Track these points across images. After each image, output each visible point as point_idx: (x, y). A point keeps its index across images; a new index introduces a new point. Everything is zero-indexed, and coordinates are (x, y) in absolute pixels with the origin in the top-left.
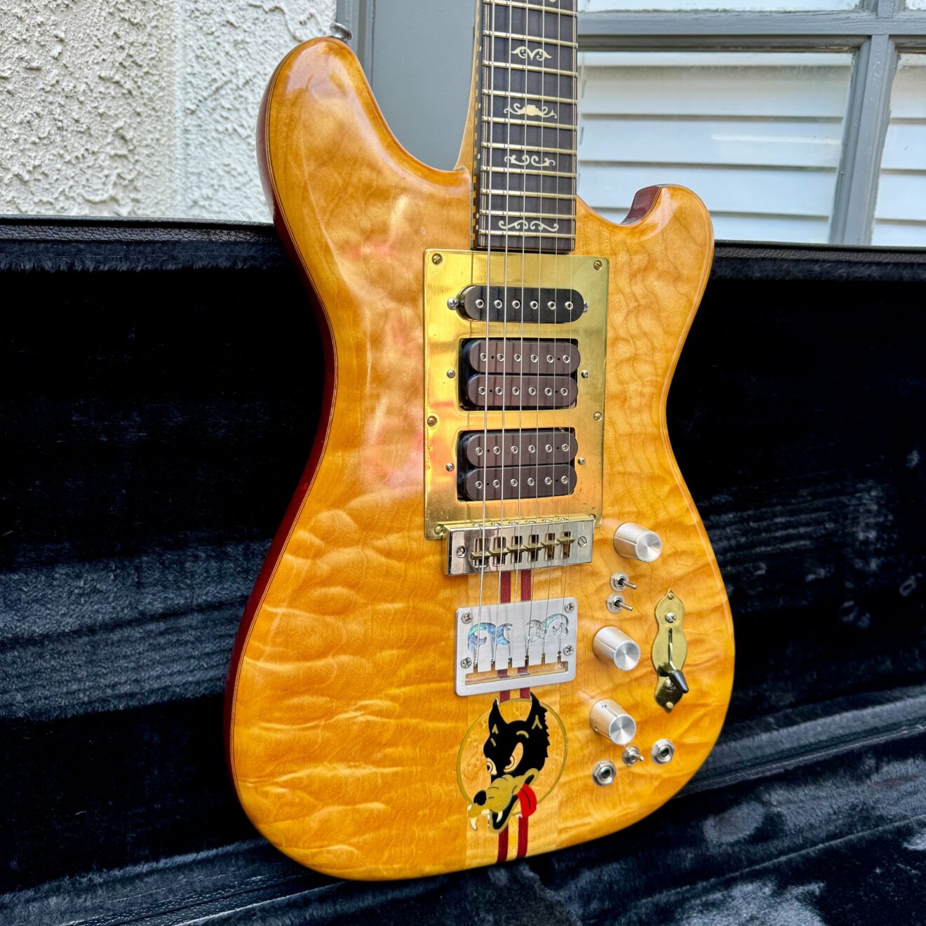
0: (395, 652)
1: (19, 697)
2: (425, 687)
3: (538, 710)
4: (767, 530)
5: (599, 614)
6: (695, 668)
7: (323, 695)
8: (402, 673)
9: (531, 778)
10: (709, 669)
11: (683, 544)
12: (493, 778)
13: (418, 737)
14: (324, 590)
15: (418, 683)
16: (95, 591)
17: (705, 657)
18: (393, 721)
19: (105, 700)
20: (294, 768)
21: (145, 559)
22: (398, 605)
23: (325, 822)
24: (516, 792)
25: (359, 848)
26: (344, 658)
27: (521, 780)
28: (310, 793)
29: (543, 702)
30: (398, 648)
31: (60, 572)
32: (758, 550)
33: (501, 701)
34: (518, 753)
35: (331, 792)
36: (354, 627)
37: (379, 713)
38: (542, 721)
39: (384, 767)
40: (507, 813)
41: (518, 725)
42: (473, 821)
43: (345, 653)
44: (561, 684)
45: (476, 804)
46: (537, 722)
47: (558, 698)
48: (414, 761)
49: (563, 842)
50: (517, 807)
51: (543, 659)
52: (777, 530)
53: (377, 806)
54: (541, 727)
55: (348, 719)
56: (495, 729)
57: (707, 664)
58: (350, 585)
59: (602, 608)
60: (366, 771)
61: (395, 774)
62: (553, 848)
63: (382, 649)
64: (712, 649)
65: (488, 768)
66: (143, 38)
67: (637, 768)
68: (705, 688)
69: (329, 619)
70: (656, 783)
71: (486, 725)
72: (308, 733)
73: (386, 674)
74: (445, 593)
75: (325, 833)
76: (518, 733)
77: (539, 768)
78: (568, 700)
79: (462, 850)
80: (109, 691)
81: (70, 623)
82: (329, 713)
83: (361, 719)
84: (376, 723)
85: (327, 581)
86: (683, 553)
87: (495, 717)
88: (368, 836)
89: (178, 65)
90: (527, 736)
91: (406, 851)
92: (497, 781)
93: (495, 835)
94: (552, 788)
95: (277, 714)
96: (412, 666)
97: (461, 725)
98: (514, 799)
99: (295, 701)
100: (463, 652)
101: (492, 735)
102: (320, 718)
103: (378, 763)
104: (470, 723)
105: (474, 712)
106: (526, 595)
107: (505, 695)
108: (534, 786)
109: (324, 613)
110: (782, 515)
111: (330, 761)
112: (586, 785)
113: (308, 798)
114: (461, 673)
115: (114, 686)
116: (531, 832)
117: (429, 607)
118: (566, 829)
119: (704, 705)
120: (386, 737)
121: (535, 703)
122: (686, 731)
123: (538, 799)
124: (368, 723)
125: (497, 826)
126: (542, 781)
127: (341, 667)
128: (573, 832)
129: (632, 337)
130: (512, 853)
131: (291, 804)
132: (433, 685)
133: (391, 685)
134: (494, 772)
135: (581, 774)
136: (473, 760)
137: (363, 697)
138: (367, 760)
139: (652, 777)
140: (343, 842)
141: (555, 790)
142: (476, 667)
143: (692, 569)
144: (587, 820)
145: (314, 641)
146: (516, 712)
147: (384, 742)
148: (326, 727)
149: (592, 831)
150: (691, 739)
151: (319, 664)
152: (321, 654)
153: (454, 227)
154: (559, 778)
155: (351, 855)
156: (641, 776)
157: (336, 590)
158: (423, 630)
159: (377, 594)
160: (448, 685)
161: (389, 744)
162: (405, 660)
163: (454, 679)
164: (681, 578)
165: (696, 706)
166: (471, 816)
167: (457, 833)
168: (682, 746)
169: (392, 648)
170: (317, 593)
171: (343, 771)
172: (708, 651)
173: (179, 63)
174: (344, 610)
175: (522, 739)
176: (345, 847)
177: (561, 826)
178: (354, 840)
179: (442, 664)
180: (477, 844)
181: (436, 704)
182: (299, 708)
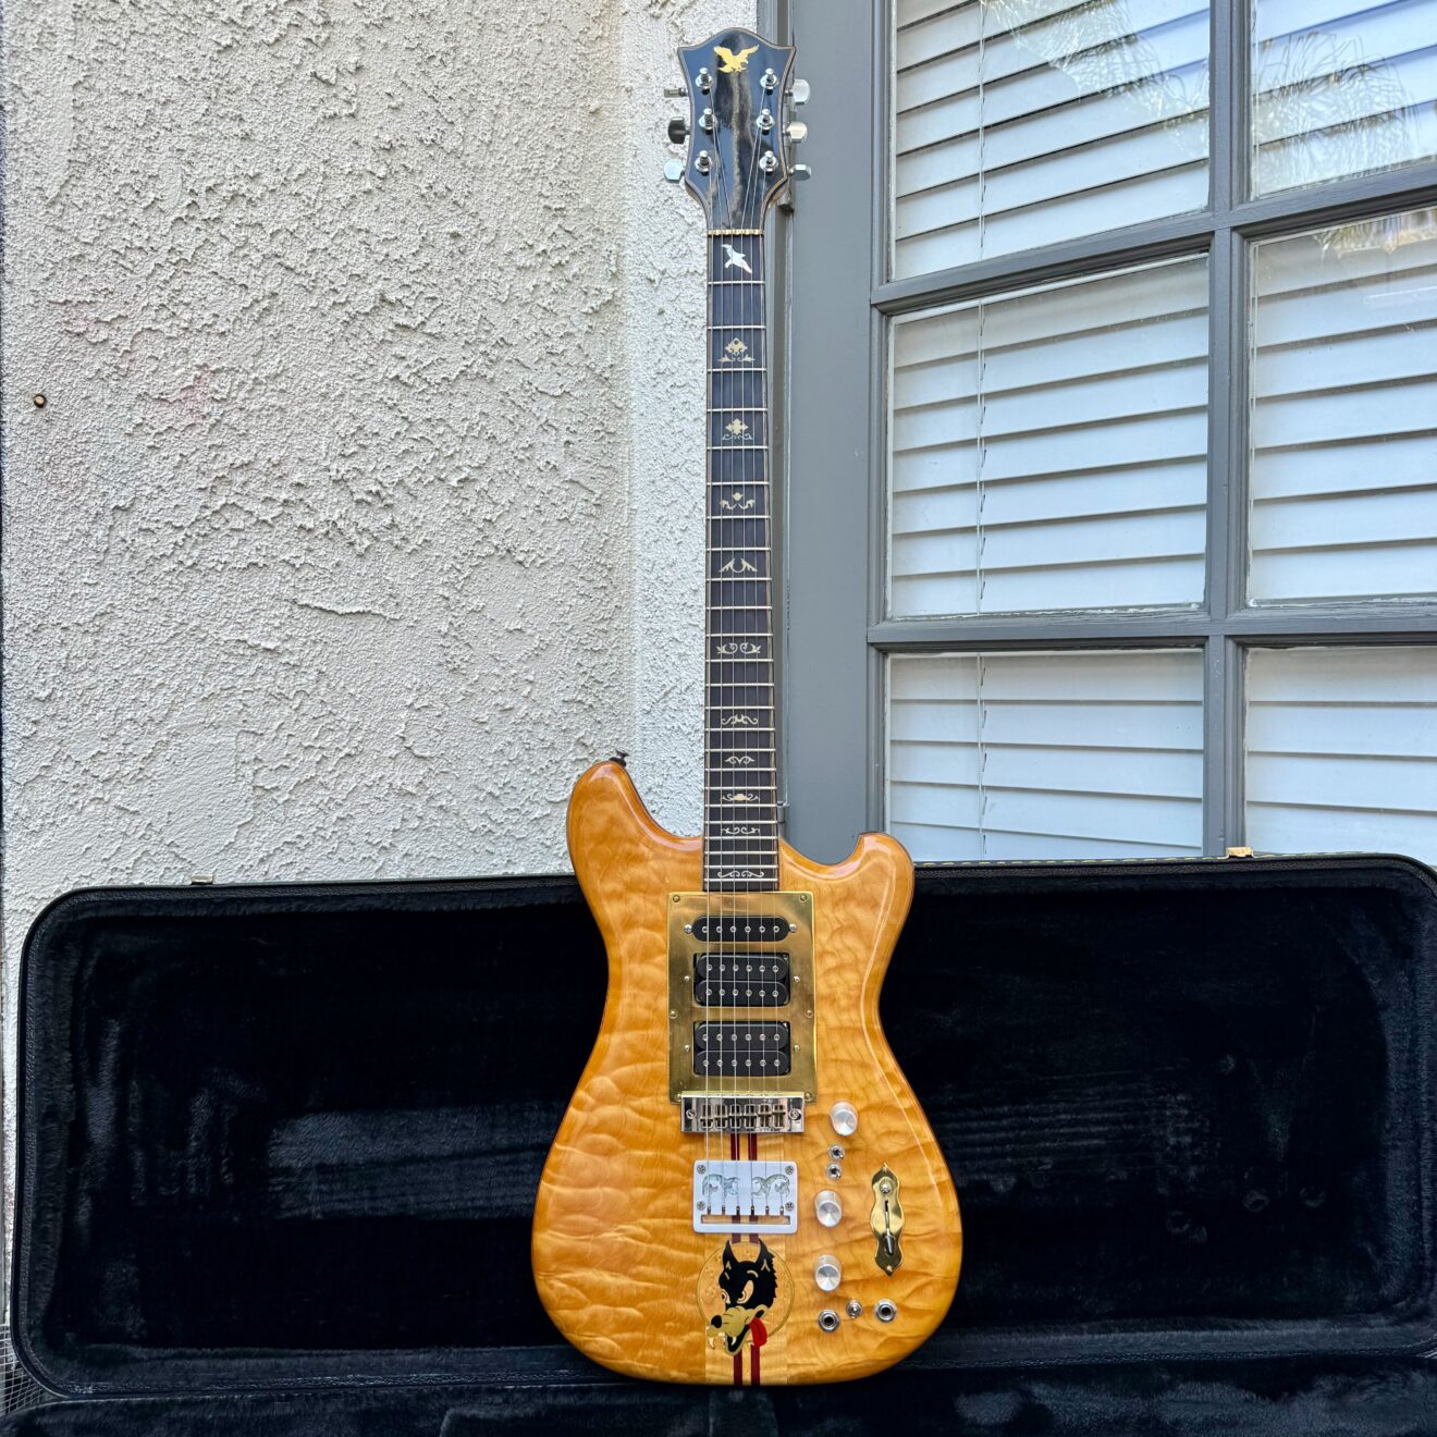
0: (646, 1189)
1: (412, 1199)
2: (669, 1221)
3: (766, 1255)
4: (1050, 1125)
5: (819, 1179)
6: (915, 1239)
7: (593, 1216)
8: (652, 1208)
9: (760, 1313)
10: (926, 1241)
12: (728, 1306)
13: (664, 1261)
14: (595, 1136)
15: (665, 1217)
16: (464, 1127)
17: (924, 1229)
18: (644, 1245)
19: (466, 1210)
20: (571, 1269)
21: (498, 1107)
22: (649, 1153)
23: (594, 1316)
24: (748, 1322)
25: (620, 1343)
26: (608, 1190)
27: (752, 1313)
28: (583, 1291)
29: (771, 1248)
30: (649, 1187)
31: (443, 1111)
32: (1042, 1145)
33: (733, 1242)
34: (749, 1288)
35: (599, 1294)
36: (616, 1166)
37: (634, 1237)
38: (770, 1264)
39: (638, 1280)
40: (740, 1338)
41: (748, 1265)
42: (711, 1340)
43: (609, 1186)
44: (786, 1235)
45: (713, 1326)
46: (765, 1265)
47: (784, 1247)
48: (661, 1281)
49: (792, 1377)
50: (749, 1336)
51: (767, 1211)
52: (1062, 1126)
53: (633, 1312)
54: (769, 1270)
55: (610, 1238)
56: (728, 1265)
57: (927, 1236)
58: (614, 1134)
59: (821, 1175)
60: (624, 1281)
61: (647, 1288)
62: (784, 1380)
63: (636, 1186)
64: (932, 1223)
65: (723, 1297)
66: (604, 659)
67: (860, 1322)
68: (926, 1259)
69: (598, 1159)
70: (881, 1340)
71: (720, 1260)
72: (583, 1244)
73: (640, 1207)
74: (686, 1148)
75: (594, 1325)
76: (749, 1272)
77: (769, 1304)
78: (794, 1251)
79: (702, 1364)
80: (469, 1204)
81: (447, 1149)
82: (597, 1231)
83: (620, 1239)
84: (632, 1244)
85: (597, 1129)
86: (896, 1132)
87: (728, 1256)
88: (626, 1336)
90: (757, 1275)
91: (656, 1354)
92: (731, 1310)
93: (730, 1357)
94: (781, 1326)
95: (561, 1226)
96: (660, 1203)
97: (700, 1258)
98: (746, 1328)
99: (573, 1217)
100: (698, 1197)
101: (726, 1270)
102: (590, 1233)
103: (637, 1277)
104: (707, 1257)
105: (710, 1248)
106: (753, 1155)
107: (736, 1237)
108: (764, 1320)
109: (594, 1153)
111: (597, 1269)
112: (812, 1329)
113: (582, 1296)
114: (697, 1214)
115: (473, 1199)
116: (763, 1361)
117: (673, 1157)
118: (795, 1365)
119: (926, 1274)
120: (640, 1256)
121: (763, 1248)
122: (909, 1296)
123: (768, 1332)
124: (626, 1243)
125: (732, 1348)
126: (771, 1316)
127: (606, 1196)
128: (802, 1369)
129: (838, 951)
130: (747, 1376)
131: (569, 1297)
132: (677, 1221)
133: (644, 1216)
134: (728, 1302)
135: (807, 1318)
136: (710, 1288)
137: (621, 1223)
138: (625, 1273)
139: (876, 1334)
140: (607, 1336)
141: (784, 1328)
142: (709, 1211)
143: (906, 1148)
144: (814, 1360)
145: (587, 1174)
146: (746, 1253)
147: (638, 1260)
148: (594, 1241)
149: (820, 1372)
150: (914, 1303)
151: (591, 1191)
152: (592, 1185)
153: (691, 877)
154: (787, 1317)
155: (612, 1349)
156: (865, 1331)
157: (604, 1137)
158: (669, 1175)
159: (632, 1143)
160: (686, 1222)
161: (642, 1263)
162: (654, 1197)
163: (691, 1218)
164: (896, 1155)
165: (914, 1274)
166: (709, 1335)
167: (697, 1347)
168: (905, 1309)
169: (644, 1186)
170: (590, 1137)
171: (607, 1278)
172: (928, 1224)
173: (639, 672)
174: (609, 1152)
175: (751, 1277)
176: (608, 1341)
177: (790, 1361)
178: (616, 1336)
179: (682, 1205)
180: (714, 1361)
181: (678, 1237)
182: (574, 1223)
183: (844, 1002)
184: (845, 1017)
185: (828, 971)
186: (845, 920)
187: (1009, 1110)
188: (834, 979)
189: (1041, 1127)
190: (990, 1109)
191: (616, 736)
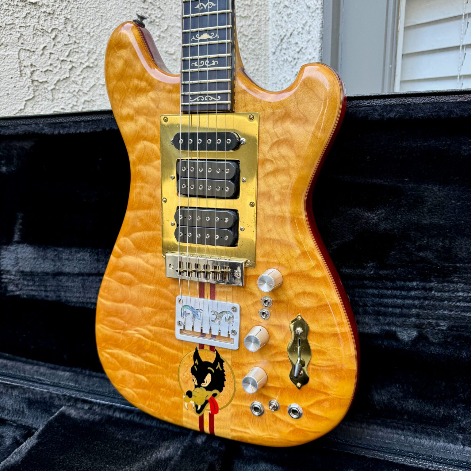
0: (150, 309)
1: (63, 294)
2: (163, 329)
3: (219, 360)
4: (450, 299)
5: (254, 318)
6: (319, 368)
7: (122, 320)
8: (153, 320)
9: (215, 395)
10: (326, 371)
11: (309, 288)
12: (196, 387)
13: (161, 353)
14: (122, 273)
15: (161, 327)
16: (84, 259)
17: (325, 363)
18: (150, 341)
20: (112, 348)
22: (151, 287)
23: (123, 376)
24: (208, 398)
25: (138, 394)
26: (130, 306)
27: (210, 394)
28: (118, 361)
29: (222, 356)
30: (152, 307)
31: (74, 250)
32: (440, 312)
33: (200, 349)
34: (208, 378)
35: (126, 364)
36: (133, 292)
37: (144, 335)
38: (222, 366)
39: (146, 361)
40: (203, 407)
41: (208, 364)
42: (186, 404)
43: (130, 303)
44: (232, 350)
45: (187, 396)
46: (219, 366)
47: (230, 357)
48: (158, 363)
49: (234, 437)
50: (208, 407)
51: (219, 333)
52: (459, 301)
53: (143, 378)
54: (221, 369)
55: (132, 334)
56: (197, 362)
57: (327, 368)
58: (133, 273)
59: (256, 315)
60: (138, 359)
61: (151, 366)
62: (229, 437)
63: (145, 306)
64: (331, 360)
65: (193, 381)
67: (278, 414)
68: (326, 383)
69: (124, 286)
70: (291, 429)
71: (192, 358)
72: (117, 334)
73: (148, 318)
74: (172, 287)
75: (123, 380)
76: (209, 368)
77: (221, 390)
78: (237, 361)
79: (181, 416)
80: (88, 300)
81: (77, 270)
82: (124, 329)
83: (137, 335)
84: (143, 340)
85: (123, 269)
86: (309, 294)
87: (196, 356)
88: (140, 391)
89: (270, 31)
90: (213, 371)
91: (156, 405)
92: (198, 388)
93: (197, 416)
94: (227, 405)
95: (106, 322)
96: (158, 318)
97: (180, 354)
98: (206, 402)
99: (112, 319)
100: (178, 318)
101: (195, 364)
102: (121, 329)
103: (145, 358)
104: (184, 354)
105: (186, 349)
106: (213, 297)
107: (202, 346)
108: (217, 399)
109: (122, 283)
110: (463, 291)
111: (125, 350)
112: (247, 411)
113: (117, 364)
114: (178, 328)
116: (216, 423)
117: (165, 291)
118: (235, 431)
119: (325, 393)
120: (147, 347)
121: (218, 356)
122: (312, 405)
123: (220, 407)
124: (139, 338)
125: (198, 412)
126: (221, 398)
127: (129, 310)
128: (239, 434)
129: (275, 159)
130: (207, 429)
131: (111, 363)
132: (167, 330)
133: (149, 324)
134: (196, 384)
135: (243, 404)
136: (186, 373)
137: (137, 326)
138: (139, 355)
139: (288, 424)
140: (131, 389)
141: (229, 407)
142: (184, 327)
143: (315, 305)
144: (247, 431)
145: (118, 295)
146: (208, 357)
147: (146, 349)
148: (123, 334)
149: (250, 438)
150: (315, 411)
151: (121, 305)
152: (121, 302)
154: (231, 401)
155: (133, 396)
156: (281, 420)
157: (127, 274)
158: (163, 302)
159: (142, 280)
160: (172, 331)
161: (147, 351)
162: (155, 314)
163: (174, 329)
164: (308, 309)
165: (316, 392)
166: (185, 401)
167: (179, 406)
168: (309, 413)
169: (149, 306)
170: (120, 273)
171: (130, 356)
172: (328, 360)
174: (130, 284)
175: (210, 372)
176: (132, 392)
177: (232, 427)
178: (135, 390)
179: (170, 321)
180: (188, 416)
181: (168, 339)
182: (113, 322)
183: (277, 198)
184: (277, 209)
185: (268, 174)
186: (282, 135)
187: (417, 285)
188: (271, 180)
189: (442, 300)
190: (402, 283)
191: (257, 67)
